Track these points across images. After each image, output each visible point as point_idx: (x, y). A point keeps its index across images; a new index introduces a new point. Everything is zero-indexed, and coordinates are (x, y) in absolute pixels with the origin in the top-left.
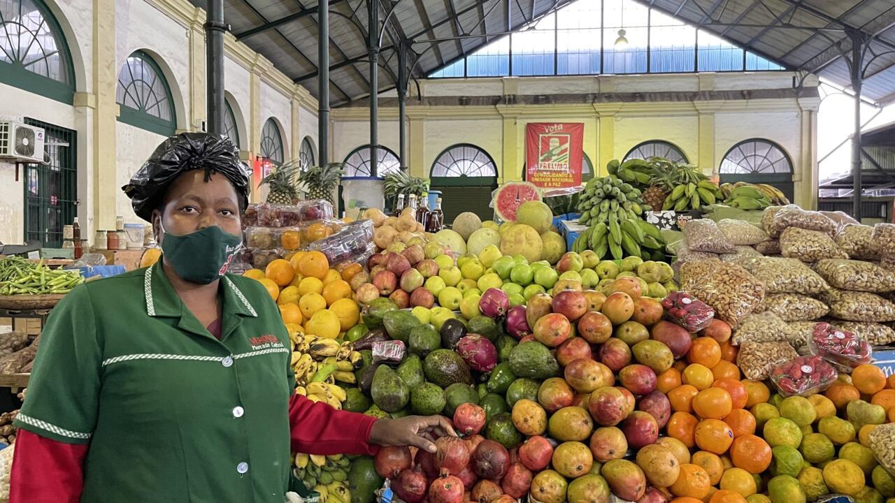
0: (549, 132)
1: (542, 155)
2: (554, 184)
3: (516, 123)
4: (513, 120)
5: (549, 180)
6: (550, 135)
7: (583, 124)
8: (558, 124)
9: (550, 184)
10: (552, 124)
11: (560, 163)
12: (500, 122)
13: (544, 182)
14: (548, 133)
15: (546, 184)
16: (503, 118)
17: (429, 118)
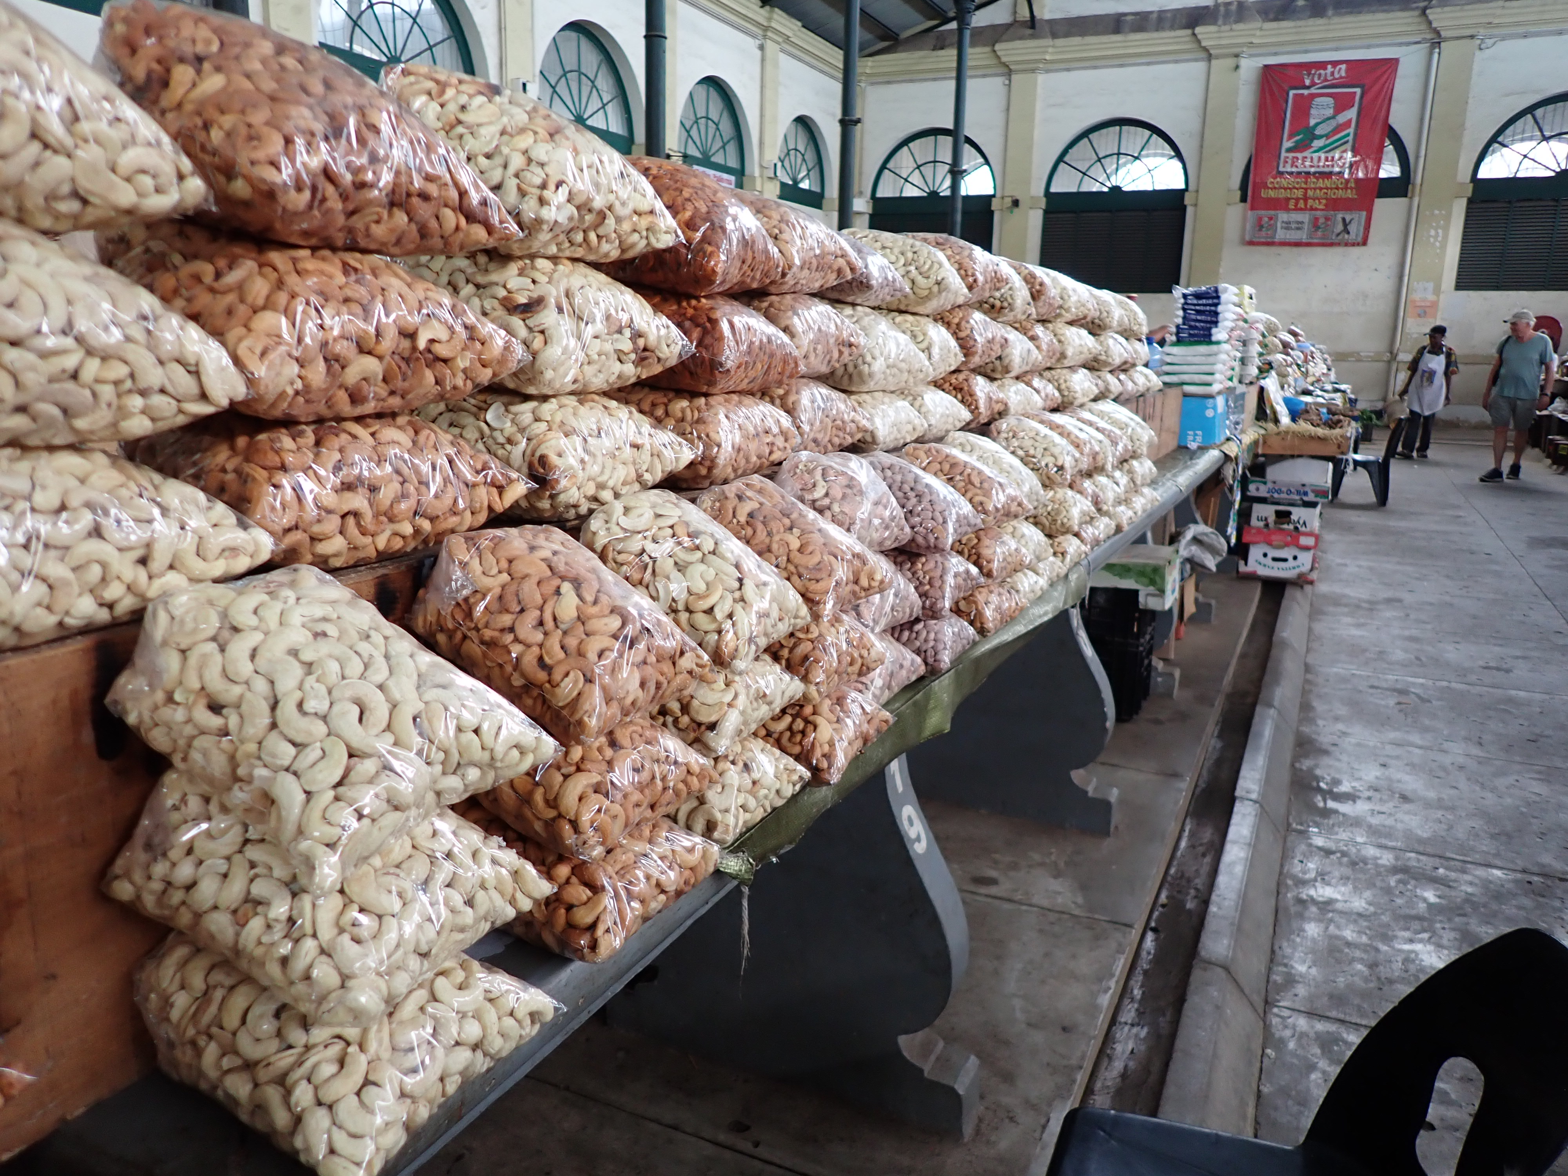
0: (1313, 84)
1: (1290, 138)
2: (1310, 202)
3: (1237, 67)
4: (1231, 62)
5: (1299, 194)
6: (1313, 90)
7: (1397, 60)
8: (1335, 63)
9: (1301, 204)
10: (1322, 65)
11: (1330, 155)
12: (1201, 66)
13: (1288, 199)
14: (1308, 88)
15: (1291, 205)
16: (1210, 57)
17: (1049, 66)
